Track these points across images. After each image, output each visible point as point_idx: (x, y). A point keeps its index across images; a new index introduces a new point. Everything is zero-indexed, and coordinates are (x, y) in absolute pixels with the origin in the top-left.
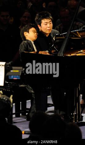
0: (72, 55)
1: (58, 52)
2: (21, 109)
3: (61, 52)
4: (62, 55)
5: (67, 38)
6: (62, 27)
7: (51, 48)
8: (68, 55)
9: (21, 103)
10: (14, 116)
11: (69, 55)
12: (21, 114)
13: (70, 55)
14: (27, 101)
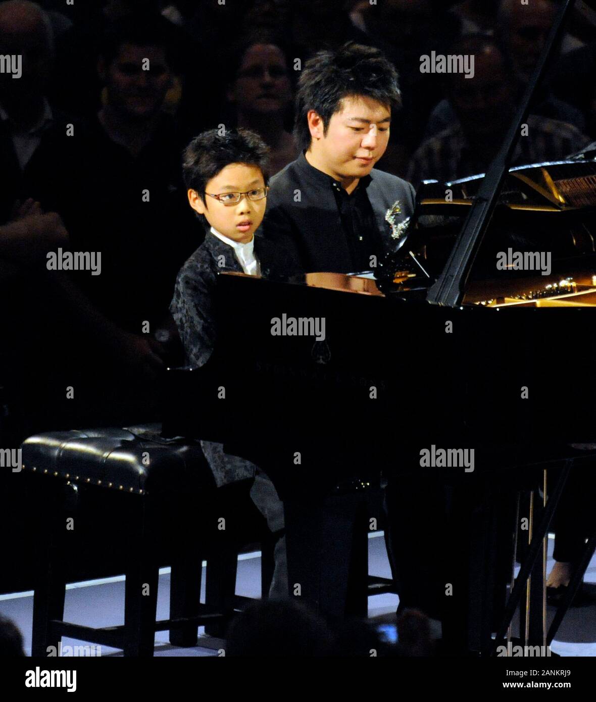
0: (511, 302)
1: (430, 283)
2: (203, 600)
3: (444, 286)
4: (450, 298)
5: (485, 207)
6: (456, 146)
7: (393, 256)
8: (487, 299)
9: (204, 564)
10: (162, 637)
11: (492, 304)
12: (201, 630)
13: (500, 300)
14: (241, 557)
